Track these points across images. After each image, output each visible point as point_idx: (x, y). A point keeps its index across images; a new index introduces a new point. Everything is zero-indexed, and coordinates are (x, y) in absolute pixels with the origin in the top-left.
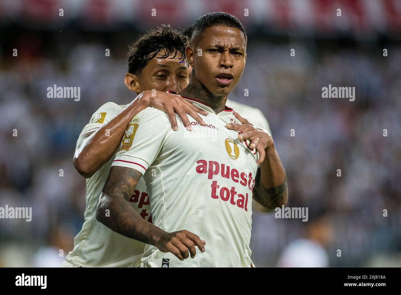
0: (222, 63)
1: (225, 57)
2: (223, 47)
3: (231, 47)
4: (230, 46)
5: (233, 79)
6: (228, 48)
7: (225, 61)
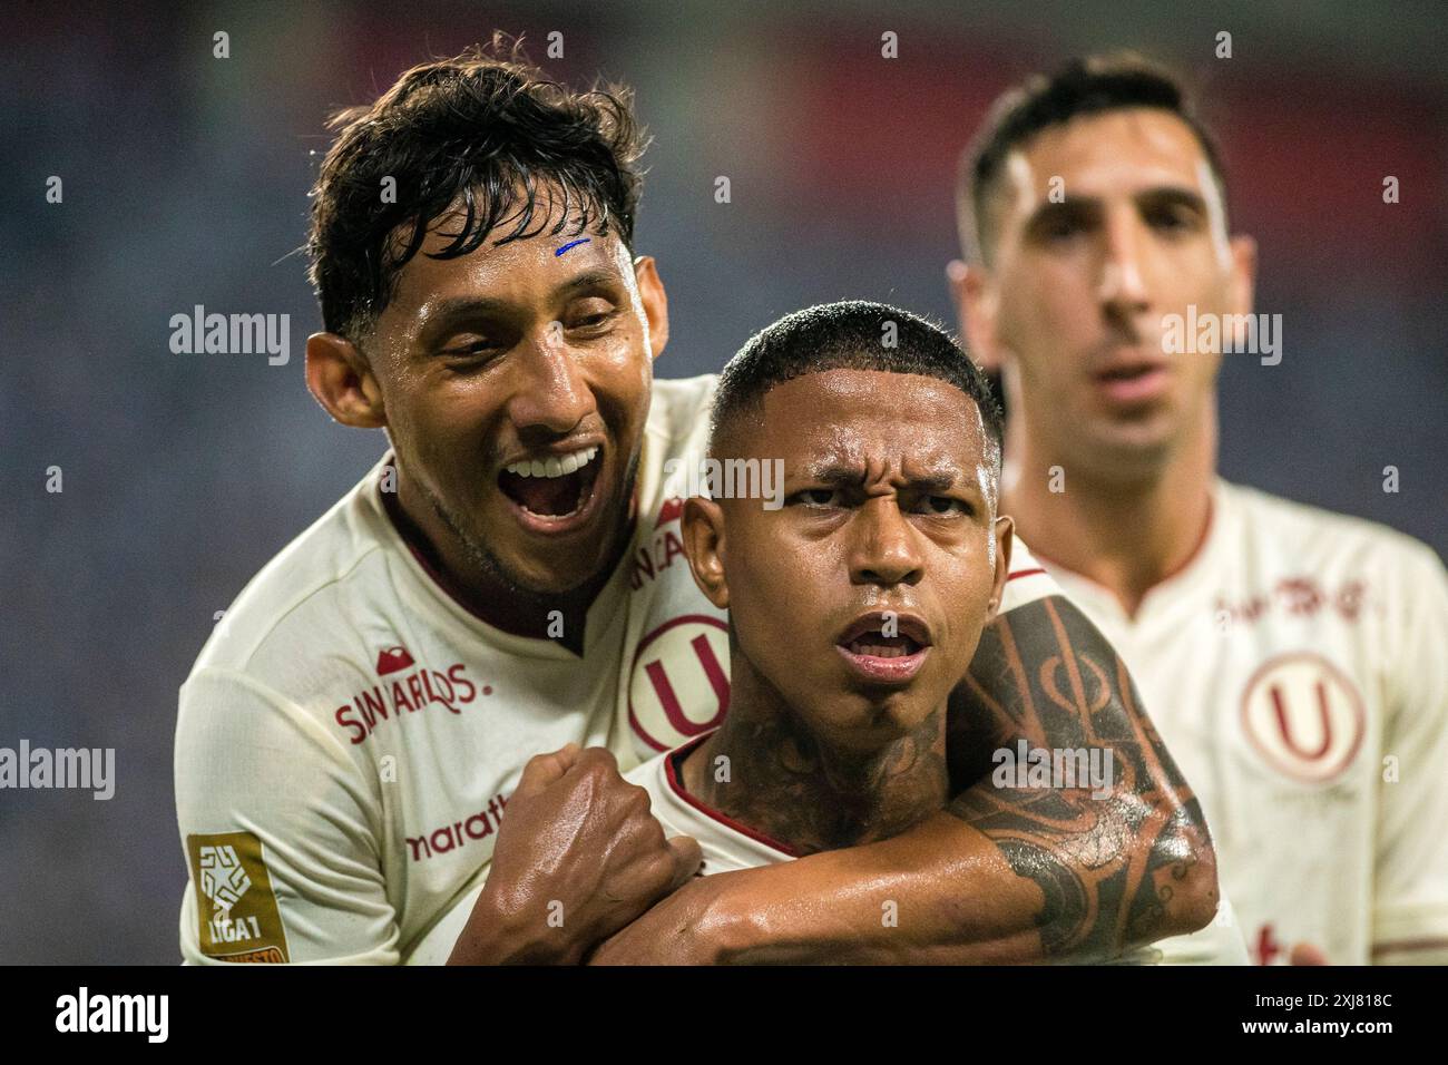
0: (863, 560)
1: (876, 526)
2: (862, 474)
3: (904, 472)
4: (896, 468)
5: (930, 645)
6: (885, 478)
7: (874, 548)
